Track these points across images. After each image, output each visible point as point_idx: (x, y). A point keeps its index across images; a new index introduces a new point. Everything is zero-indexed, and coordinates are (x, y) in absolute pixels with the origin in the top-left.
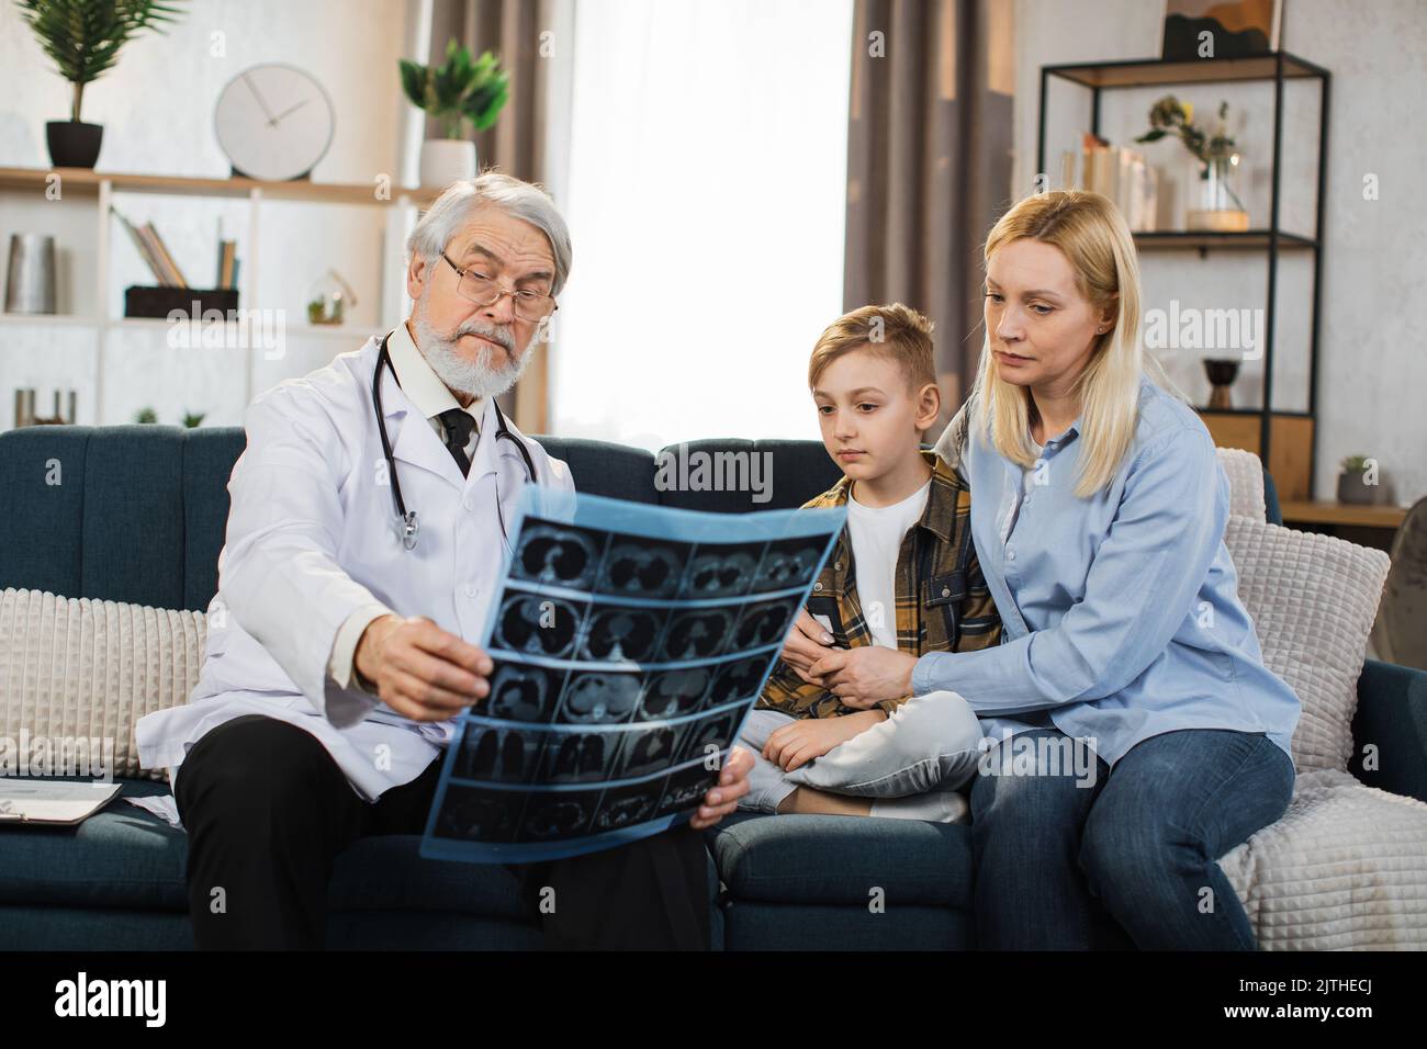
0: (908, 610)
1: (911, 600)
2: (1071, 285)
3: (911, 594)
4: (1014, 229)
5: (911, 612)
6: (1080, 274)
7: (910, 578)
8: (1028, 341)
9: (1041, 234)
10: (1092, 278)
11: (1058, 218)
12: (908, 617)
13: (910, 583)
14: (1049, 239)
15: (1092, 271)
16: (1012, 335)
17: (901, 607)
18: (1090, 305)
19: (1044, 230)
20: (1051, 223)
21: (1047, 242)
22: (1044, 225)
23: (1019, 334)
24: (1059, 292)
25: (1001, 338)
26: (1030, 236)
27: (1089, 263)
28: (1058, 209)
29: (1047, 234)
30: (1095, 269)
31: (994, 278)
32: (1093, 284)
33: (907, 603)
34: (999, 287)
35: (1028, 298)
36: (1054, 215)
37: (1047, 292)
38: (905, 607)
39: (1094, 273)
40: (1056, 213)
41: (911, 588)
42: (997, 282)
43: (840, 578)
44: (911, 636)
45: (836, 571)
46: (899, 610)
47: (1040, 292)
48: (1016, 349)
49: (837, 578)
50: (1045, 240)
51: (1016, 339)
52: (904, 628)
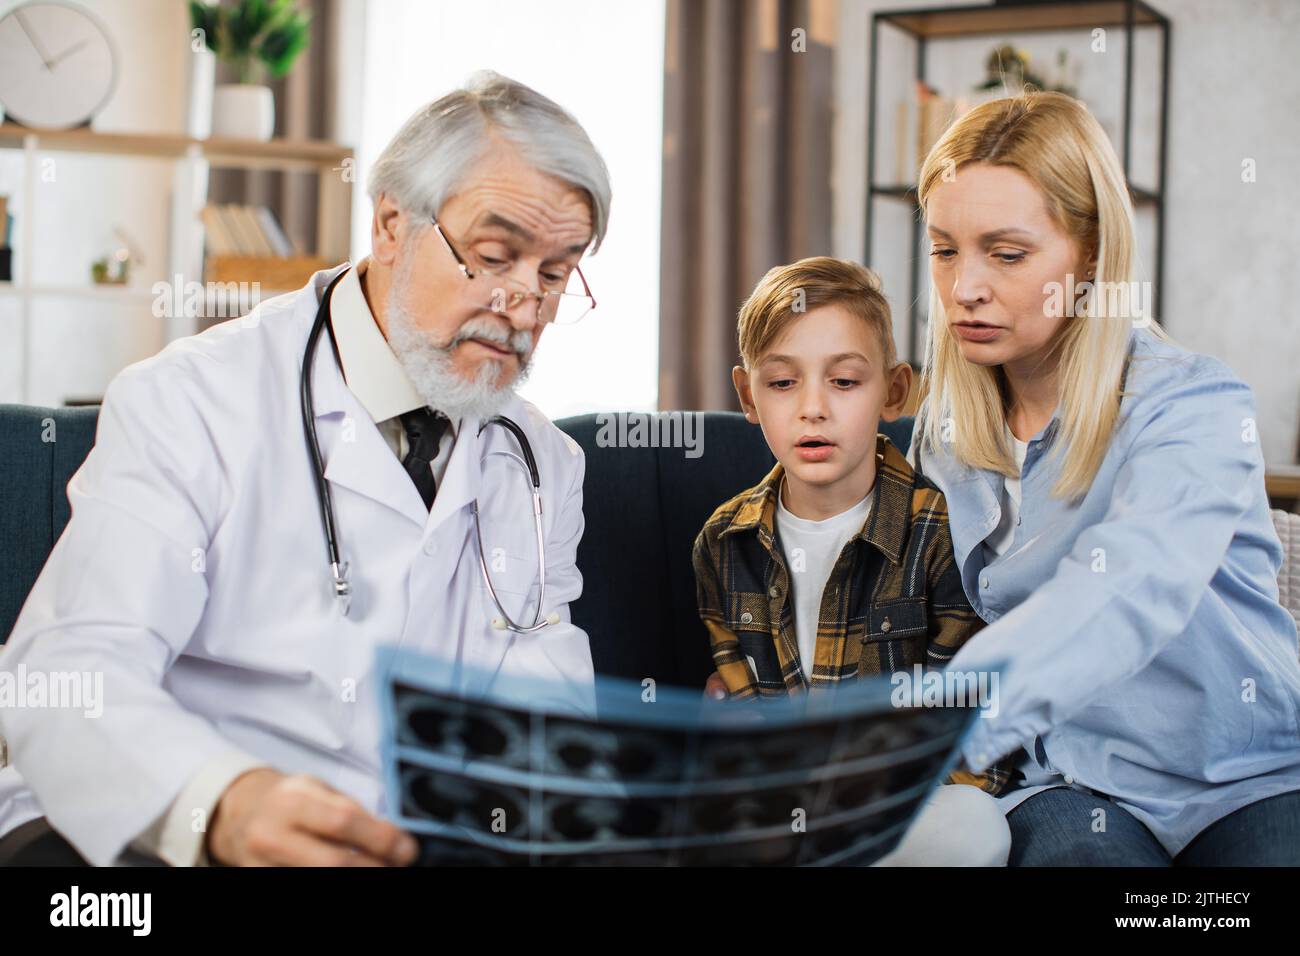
0: (833, 639)
1: (838, 626)
2: (1044, 218)
3: (840, 619)
4: (956, 153)
5: (836, 643)
6: (1053, 200)
7: (842, 600)
8: (995, 300)
9: (992, 154)
10: (1069, 203)
11: (1011, 131)
12: (832, 648)
13: (841, 607)
14: (1005, 158)
15: (1067, 193)
16: (974, 296)
17: (824, 635)
18: (1070, 241)
19: (995, 150)
20: (1002, 138)
21: (1001, 164)
22: (995, 142)
23: (984, 294)
24: (1027, 229)
25: (960, 303)
26: (979, 160)
27: (1062, 183)
28: (1008, 119)
29: (1001, 153)
30: (1071, 191)
31: (937, 225)
32: (1073, 213)
33: (834, 631)
34: (946, 236)
35: (989, 242)
36: (1007, 127)
37: (1012, 231)
38: (831, 635)
39: (1071, 196)
40: (1007, 125)
41: (840, 613)
42: (943, 229)
43: (776, 608)
44: (832, 674)
45: (771, 598)
46: (823, 639)
47: (1003, 232)
48: (983, 315)
49: (771, 606)
50: (997, 162)
51: (981, 300)
52: (824, 663)
